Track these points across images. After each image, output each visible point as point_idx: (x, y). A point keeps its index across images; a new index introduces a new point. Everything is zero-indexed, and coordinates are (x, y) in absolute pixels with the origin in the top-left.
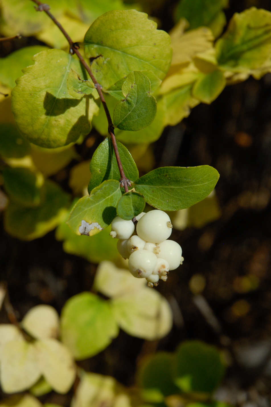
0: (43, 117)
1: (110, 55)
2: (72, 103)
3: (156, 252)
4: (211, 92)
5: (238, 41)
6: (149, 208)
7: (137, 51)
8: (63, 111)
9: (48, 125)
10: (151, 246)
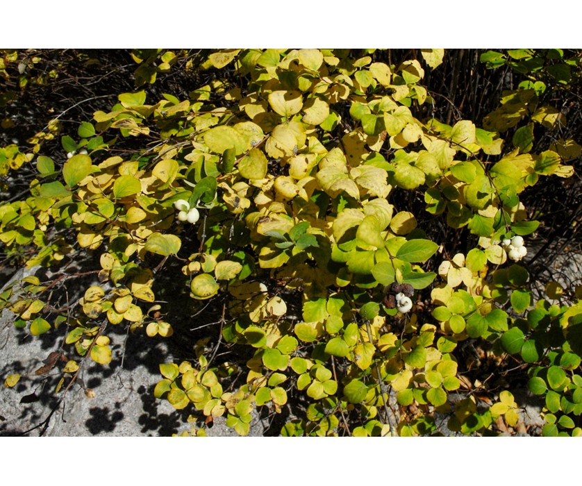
0: (476, 199)
1: (500, 177)
2: (486, 194)
3: (518, 251)
4: (533, 182)
5: (543, 162)
6: (516, 235)
7: (510, 176)
8: (483, 197)
9: (478, 202)
10: (516, 249)
